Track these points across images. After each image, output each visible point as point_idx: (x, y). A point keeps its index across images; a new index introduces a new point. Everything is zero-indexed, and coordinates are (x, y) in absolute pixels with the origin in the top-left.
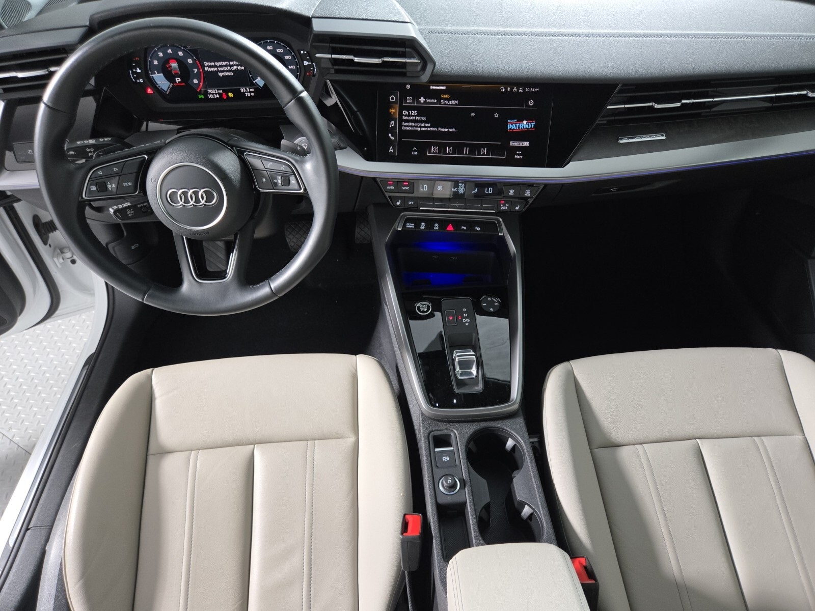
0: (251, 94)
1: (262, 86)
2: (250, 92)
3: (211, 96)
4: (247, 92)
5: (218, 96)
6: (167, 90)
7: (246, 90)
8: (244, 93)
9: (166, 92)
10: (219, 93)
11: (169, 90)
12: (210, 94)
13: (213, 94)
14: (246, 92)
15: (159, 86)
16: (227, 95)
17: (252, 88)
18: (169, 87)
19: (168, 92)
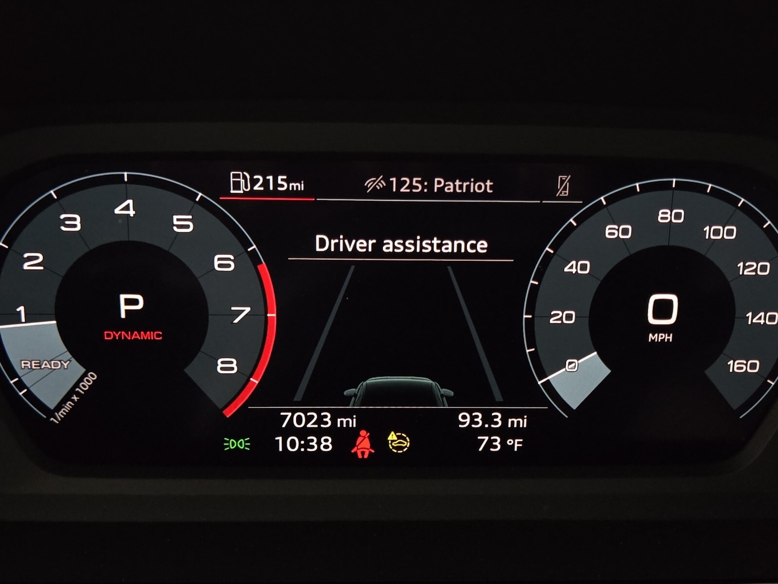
0: (510, 442)
1: (574, 404)
2: (505, 433)
3: (292, 445)
4: (490, 432)
5: (327, 444)
6: (59, 407)
7: (488, 418)
8: (472, 433)
9: (50, 413)
10: (332, 431)
11: (69, 405)
12: (291, 430)
13: (303, 433)
14: (482, 431)
15: (21, 385)
16: (379, 441)
17: (518, 414)
18: (72, 392)
19: (60, 414)
